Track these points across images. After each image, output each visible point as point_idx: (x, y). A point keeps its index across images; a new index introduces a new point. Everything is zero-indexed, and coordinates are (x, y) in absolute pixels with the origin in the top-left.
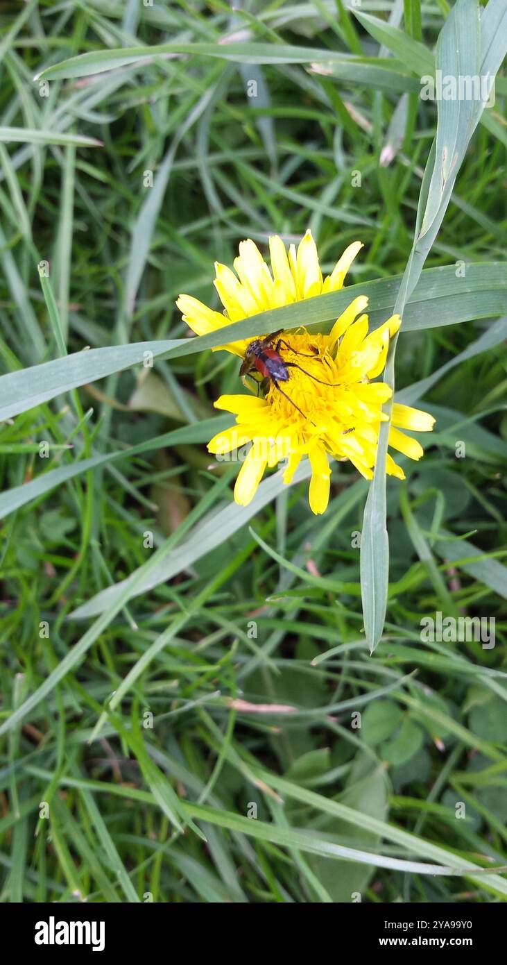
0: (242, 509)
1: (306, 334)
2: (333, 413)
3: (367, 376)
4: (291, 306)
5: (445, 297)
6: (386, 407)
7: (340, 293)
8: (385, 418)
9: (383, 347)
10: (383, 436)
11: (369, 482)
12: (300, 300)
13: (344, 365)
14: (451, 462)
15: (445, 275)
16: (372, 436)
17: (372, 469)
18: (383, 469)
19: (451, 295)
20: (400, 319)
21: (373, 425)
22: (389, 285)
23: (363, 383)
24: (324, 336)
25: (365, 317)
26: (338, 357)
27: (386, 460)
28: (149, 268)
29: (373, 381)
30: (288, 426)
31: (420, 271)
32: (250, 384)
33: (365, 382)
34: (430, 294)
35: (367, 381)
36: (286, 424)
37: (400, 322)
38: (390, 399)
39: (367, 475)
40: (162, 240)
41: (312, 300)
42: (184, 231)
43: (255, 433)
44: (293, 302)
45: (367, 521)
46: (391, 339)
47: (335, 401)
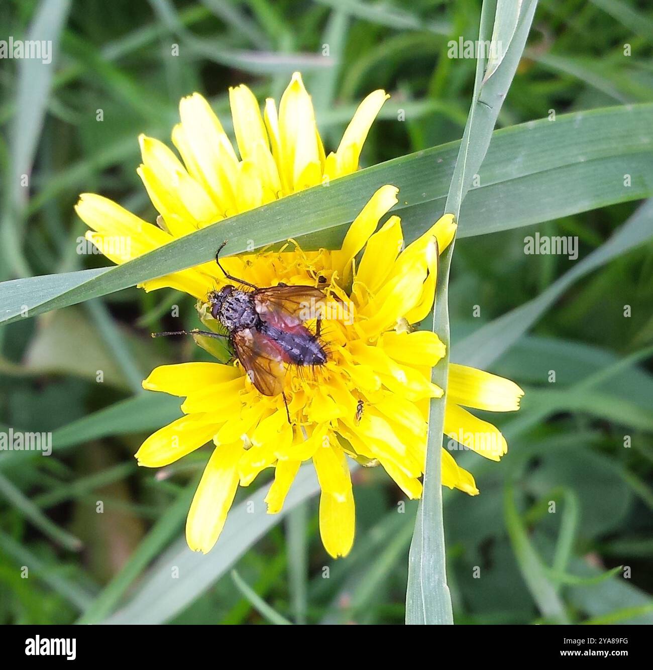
0: (201, 559)
1: (299, 251)
2: (351, 386)
3: (404, 319)
4: (269, 207)
5: (540, 173)
6: (437, 374)
7: (354, 180)
8: (437, 392)
9: (428, 273)
10: (434, 422)
11: (416, 502)
12: (289, 193)
13: (367, 303)
14: (595, 436)
15: (537, 135)
16: (418, 424)
17: (421, 479)
18: (437, 477)
19: (550, 170)
20: (454, 221)
21: (418, 404)
22: (440, 160)
23: (398, 332)
24: (333, 252)
25: (395, 220)
26: (355, 289)
27: (442, 464)
28: (50, 122)
29: (415, 327)
30: (277, 410)
31: (490, 132)
32: (208, 342)
33: (402, 331)
34: (514, 170)
35: (405, 329)
36: (274, 408)
37: (455, 226)
38: (442, 360)
39: (411, 490)
40: (73, 69)
41: (306, 194)
42: (113, 51)
43: (217, 428)
44: (274, 200)
45: (414, 571)
46: (442, 257)
47: (356, 364)
